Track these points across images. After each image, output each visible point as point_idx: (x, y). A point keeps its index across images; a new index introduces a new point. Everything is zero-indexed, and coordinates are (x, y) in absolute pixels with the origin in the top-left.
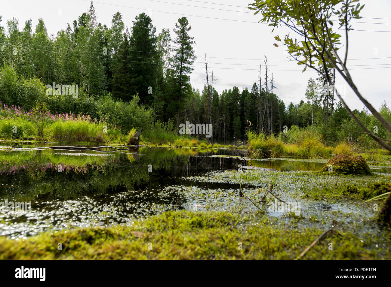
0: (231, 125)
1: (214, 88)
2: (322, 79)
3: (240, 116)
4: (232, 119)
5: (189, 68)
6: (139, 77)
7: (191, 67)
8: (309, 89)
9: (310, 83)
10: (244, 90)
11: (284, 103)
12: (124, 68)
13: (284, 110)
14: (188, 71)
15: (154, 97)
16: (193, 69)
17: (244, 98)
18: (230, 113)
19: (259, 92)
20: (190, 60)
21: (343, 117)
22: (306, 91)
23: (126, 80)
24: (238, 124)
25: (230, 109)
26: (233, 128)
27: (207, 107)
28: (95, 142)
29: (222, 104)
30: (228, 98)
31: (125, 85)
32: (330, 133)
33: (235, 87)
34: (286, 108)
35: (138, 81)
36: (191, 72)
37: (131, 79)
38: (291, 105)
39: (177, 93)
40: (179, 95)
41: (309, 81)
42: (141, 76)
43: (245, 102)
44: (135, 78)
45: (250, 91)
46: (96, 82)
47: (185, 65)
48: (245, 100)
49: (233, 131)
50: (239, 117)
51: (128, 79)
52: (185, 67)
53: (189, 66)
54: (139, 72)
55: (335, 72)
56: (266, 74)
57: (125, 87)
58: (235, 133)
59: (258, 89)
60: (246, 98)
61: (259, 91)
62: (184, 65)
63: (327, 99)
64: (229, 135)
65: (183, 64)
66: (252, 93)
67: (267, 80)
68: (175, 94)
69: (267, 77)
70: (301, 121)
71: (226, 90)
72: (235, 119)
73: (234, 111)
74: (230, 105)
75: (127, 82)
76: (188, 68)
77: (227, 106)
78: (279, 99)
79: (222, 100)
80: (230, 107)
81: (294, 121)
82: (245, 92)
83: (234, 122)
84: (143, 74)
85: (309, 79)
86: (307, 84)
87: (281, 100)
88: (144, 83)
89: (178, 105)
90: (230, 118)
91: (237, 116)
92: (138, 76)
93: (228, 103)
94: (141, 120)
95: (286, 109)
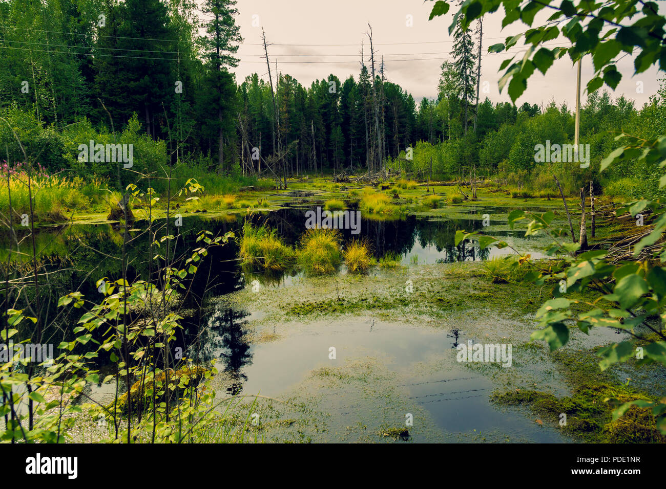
0: (328, 141)
1: (294, 79)
2: (457, 65)
3: (342, 125)
4: (329, 132)
5: (233, 58)
6: (143, 79)
7: (234, 58)
8: (443, 79)
9: (446, 70)
10: (347, 81)
11: (412, 99)
12: (113, 63)
13: (413, 111)
14: (232, 64)
15: (175, 112)
16: (239, 60)
17: (347, 94)
18: (325, 120)
19: (372, 83)
20: (232, 43)
21: (488, 127)
22: (439, 83)
23: (120, 85)
24: (338, 140)
25: (324, 114)
26: (330, 146)
27: (286, 112)
28: (49, 221)
29: (310, 107)
30: (321, 96)
31: (120, 95)
32: (469, 153)
33: (331, 75)
34: (417, 107)
35: (143, 86)
36: (236, 66)
37: (129, 82)
38: (425, 102)
39: (214, 105)
40: (217, 107)
41: (444, 65)
42: (147, 78)
43: (349, 100)
44: (135, 80)
45: (357, 80)
46: (64, 92)
47: (224, 53)
48: (348, 97)
49: (332, 151)
50: (339, 128)
51: (123, 84)
52: (224, 57)
53: (232, 55)
54: (143, 69)
55: (480, 50)
56: (372, 58)
57: (120, 98)
58: (335, 154)
59: (369, 77)
60: (351, 94)
61: (372, 81)
62: (222, 54)
63: (466, 98)
64: (325, 159)
65: (220, 51)
66: (360, 85)
67: (373, 67)
68: (211, 107)
69: (373, 62)
70: (439, 129)
71: (318, 81)
72: (333, 131)
73: (332, 117)
74: (325, 107)
75: (122, 88)
76: (230, 58)
77: (321, 108)
78: (404, 93)
79: (310, 99)
80: (325, 111)
81: (428, 129)
82: (350, 82)
83: (332, 137)
84: (150, 72)
85: (443, 62)
86: (441, 72)
87: (408, 94)
88: (154, 90)
89: (218, 125)
90: (324, 130)
91: (337, 125)
92: (142, 76)
93: (322, 103)
94: (147, 161)
95: (417, 109)
